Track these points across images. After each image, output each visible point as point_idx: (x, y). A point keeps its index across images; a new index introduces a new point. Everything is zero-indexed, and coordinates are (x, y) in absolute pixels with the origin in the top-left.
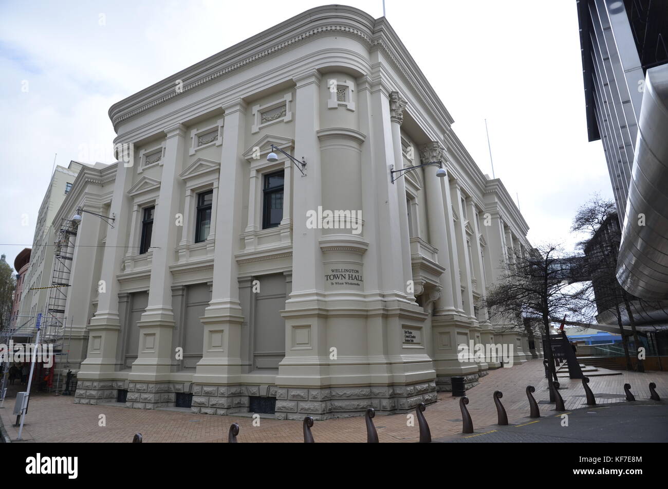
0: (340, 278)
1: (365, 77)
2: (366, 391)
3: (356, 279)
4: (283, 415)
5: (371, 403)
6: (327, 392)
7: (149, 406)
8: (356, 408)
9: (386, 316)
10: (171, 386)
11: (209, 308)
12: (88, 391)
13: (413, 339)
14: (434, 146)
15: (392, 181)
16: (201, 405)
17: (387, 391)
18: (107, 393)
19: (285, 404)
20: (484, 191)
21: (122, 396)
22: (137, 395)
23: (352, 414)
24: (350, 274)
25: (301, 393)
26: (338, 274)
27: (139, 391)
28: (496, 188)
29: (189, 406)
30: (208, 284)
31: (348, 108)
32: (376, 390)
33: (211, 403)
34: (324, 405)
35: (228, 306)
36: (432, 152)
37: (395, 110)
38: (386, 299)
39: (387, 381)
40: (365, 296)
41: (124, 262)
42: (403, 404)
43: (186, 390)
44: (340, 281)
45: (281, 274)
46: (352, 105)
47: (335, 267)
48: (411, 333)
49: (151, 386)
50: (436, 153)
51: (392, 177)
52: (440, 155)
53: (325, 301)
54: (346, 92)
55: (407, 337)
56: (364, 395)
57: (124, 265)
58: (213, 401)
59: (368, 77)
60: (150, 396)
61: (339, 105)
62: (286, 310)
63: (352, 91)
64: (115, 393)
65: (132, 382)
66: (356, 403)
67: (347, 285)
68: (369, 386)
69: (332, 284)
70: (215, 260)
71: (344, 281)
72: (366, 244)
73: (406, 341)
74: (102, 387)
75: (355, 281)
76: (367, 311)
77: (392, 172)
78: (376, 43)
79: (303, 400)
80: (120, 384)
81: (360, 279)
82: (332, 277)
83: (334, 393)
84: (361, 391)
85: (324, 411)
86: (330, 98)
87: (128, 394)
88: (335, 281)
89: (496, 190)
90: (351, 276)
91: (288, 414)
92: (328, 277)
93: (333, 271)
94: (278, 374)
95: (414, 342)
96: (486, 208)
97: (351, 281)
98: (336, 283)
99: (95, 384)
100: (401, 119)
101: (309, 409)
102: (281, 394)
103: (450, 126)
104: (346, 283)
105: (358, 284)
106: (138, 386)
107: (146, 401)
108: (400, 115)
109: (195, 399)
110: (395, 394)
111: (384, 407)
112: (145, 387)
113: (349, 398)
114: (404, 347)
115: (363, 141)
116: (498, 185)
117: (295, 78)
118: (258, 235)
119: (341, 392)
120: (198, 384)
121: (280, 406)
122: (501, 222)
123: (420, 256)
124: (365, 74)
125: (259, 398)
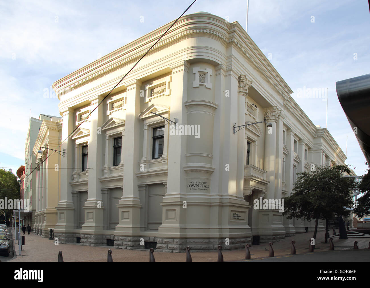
0: (195, 186)
1: (220, 66)
2: (206, 241)
3: (206, 187)
4: (160, 250)
5: (209, 246)
6: (184, 240)
7: (92, 245)
8: (200, 248)
9: (221, 205)
10: (104, 236)
11: (121, 200)
12: (60, 238)
13: (239, 217)
14: (274, 109)
15: (234, 133)
16: (119, 245)
17: (218, 241)
18: (70, 239)
19: (161, 245)
20: (314, 136)
21: (78, 240)
22: (85, 240)
23: (197, 251)
24: (202, 184)
25: (170, 240)
26: (195, 184)
27: (86, 238)
28: (323, 134)
29: (113, 245)
30: (121, 188)
31: (207, 87)
32: (212, 240)
33: (124, 244)
34: (181, 246)
35: (132, 199)
36: (272, 113)
37: (242, 87)
38: (223, 197)
39: (218, 237)
40: (211, 196)
41: (73, 176)
42: (227, 247)
43: (112, 238)
44: (195, 188)
45: (162, 184)
46: (209, 85)
47: (193, 181)
48: (238, 214)
49: (92, 236)
50: (275, 114)
51: (234, 130)
52: (278, 115)
53: (186, 198)
54: (206, 76)
55: (234, 216)
56: (205, 242)
57: (73, 177)
58: (125, 243)
59: (222, 65)
60: (93, 241)
61: (200, 85)
62: (163, 202)
63: (211, 75)
64: (75, 239)
65: (83, 234)
66: (200, 246)
67: (200, 190)
68: (209, 238)
69: (191, 189)
70: (124, 176)
71: (197, 188)
72: (214, 169)
73: (233, 218)
74: (67, 236)
75: (205, 188)
76: (211, 203)
77: (234, 127)
78: (230, 41)
79: (171, 243)
80: (77, 235)
81: (208, 187)
82: (191, 186)
83: (188, 241)
84: (204, 241)
85: (181, 248)
86: (194, 80)
87: (81, 239)
88: (192, 188)
89: (323, 135)
90: (202, 185)
91: (163, 250)
92: (189, 186)
93: (191, 183)
94: (158, 232)
95: (239, 219)
96: (314, 146)
97: (202, 188)
98: (193, 189)
99: (63, 235)
100: (246, 93)
101: (173, 248)
102: (160, 241)
103: (289, 96)
104: (199, 189)
105: (206, 190)
106: (86, 236)
107: (90, 243)
108: (246, 90)
109: (115, 242)
110: (223, 243)
111: (215, 248)
112: (89, 236)
113: (196, 243)
114: (231, 221)
115: (216, 108)
116: (324, 132)
117: (170, 66)
118: (149, 163)
119: (192, 241)
120: (117, 236)
121: (159, 246)
122: (323, 155)
123: (251, 175)
124: (220, 63)
125: (150, 243)
